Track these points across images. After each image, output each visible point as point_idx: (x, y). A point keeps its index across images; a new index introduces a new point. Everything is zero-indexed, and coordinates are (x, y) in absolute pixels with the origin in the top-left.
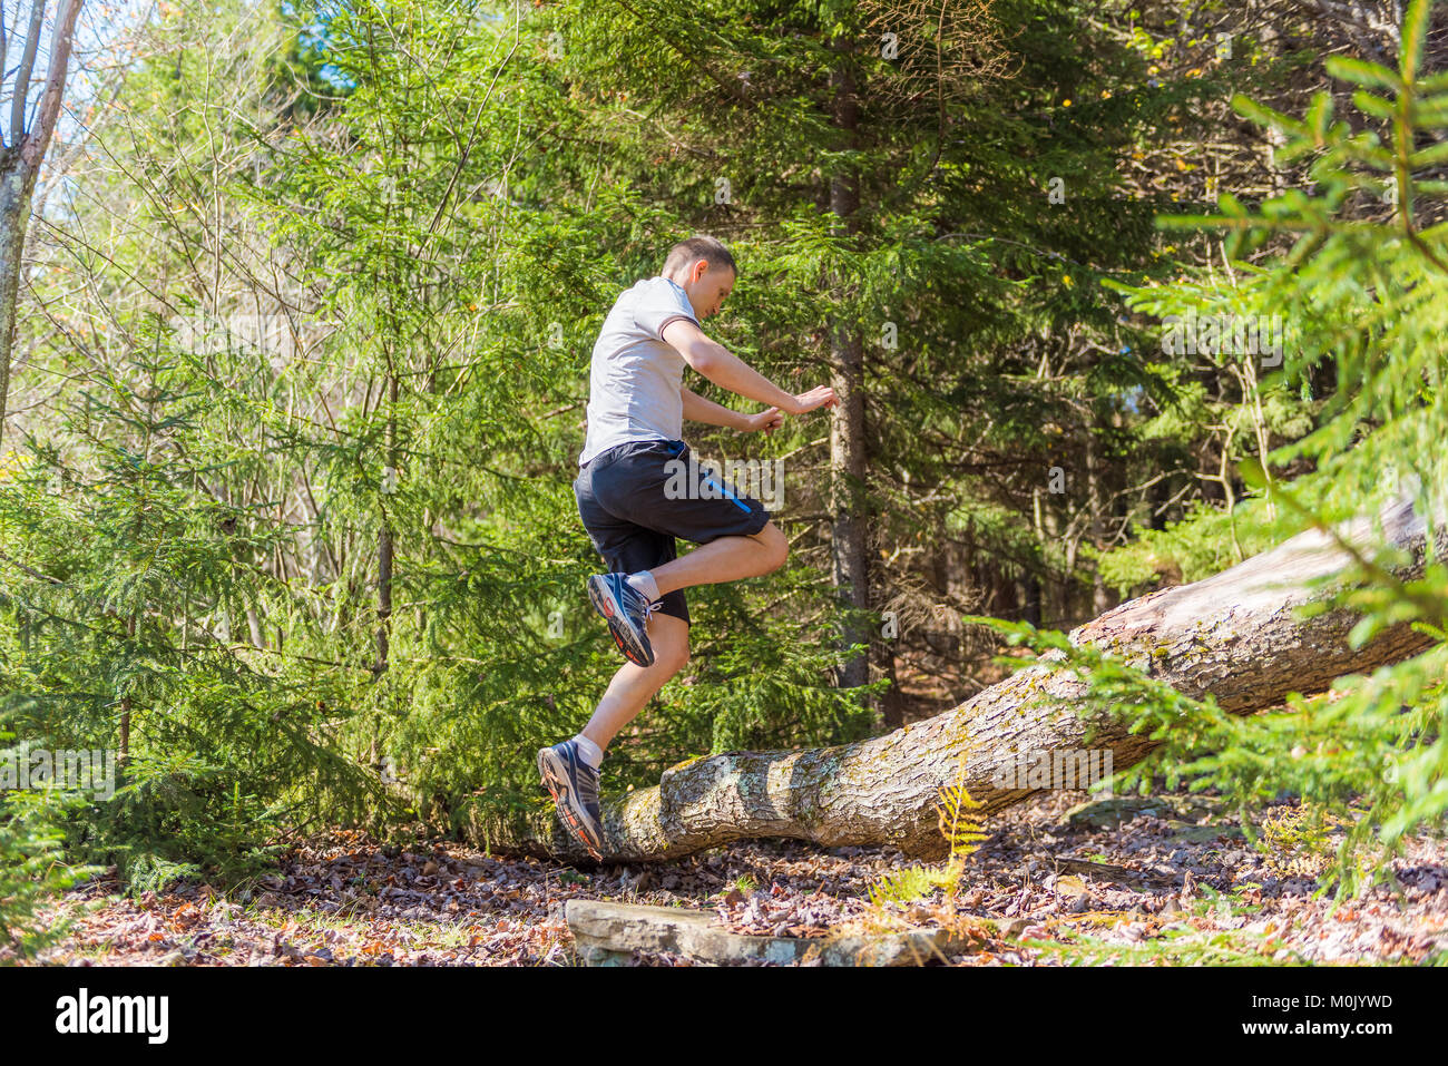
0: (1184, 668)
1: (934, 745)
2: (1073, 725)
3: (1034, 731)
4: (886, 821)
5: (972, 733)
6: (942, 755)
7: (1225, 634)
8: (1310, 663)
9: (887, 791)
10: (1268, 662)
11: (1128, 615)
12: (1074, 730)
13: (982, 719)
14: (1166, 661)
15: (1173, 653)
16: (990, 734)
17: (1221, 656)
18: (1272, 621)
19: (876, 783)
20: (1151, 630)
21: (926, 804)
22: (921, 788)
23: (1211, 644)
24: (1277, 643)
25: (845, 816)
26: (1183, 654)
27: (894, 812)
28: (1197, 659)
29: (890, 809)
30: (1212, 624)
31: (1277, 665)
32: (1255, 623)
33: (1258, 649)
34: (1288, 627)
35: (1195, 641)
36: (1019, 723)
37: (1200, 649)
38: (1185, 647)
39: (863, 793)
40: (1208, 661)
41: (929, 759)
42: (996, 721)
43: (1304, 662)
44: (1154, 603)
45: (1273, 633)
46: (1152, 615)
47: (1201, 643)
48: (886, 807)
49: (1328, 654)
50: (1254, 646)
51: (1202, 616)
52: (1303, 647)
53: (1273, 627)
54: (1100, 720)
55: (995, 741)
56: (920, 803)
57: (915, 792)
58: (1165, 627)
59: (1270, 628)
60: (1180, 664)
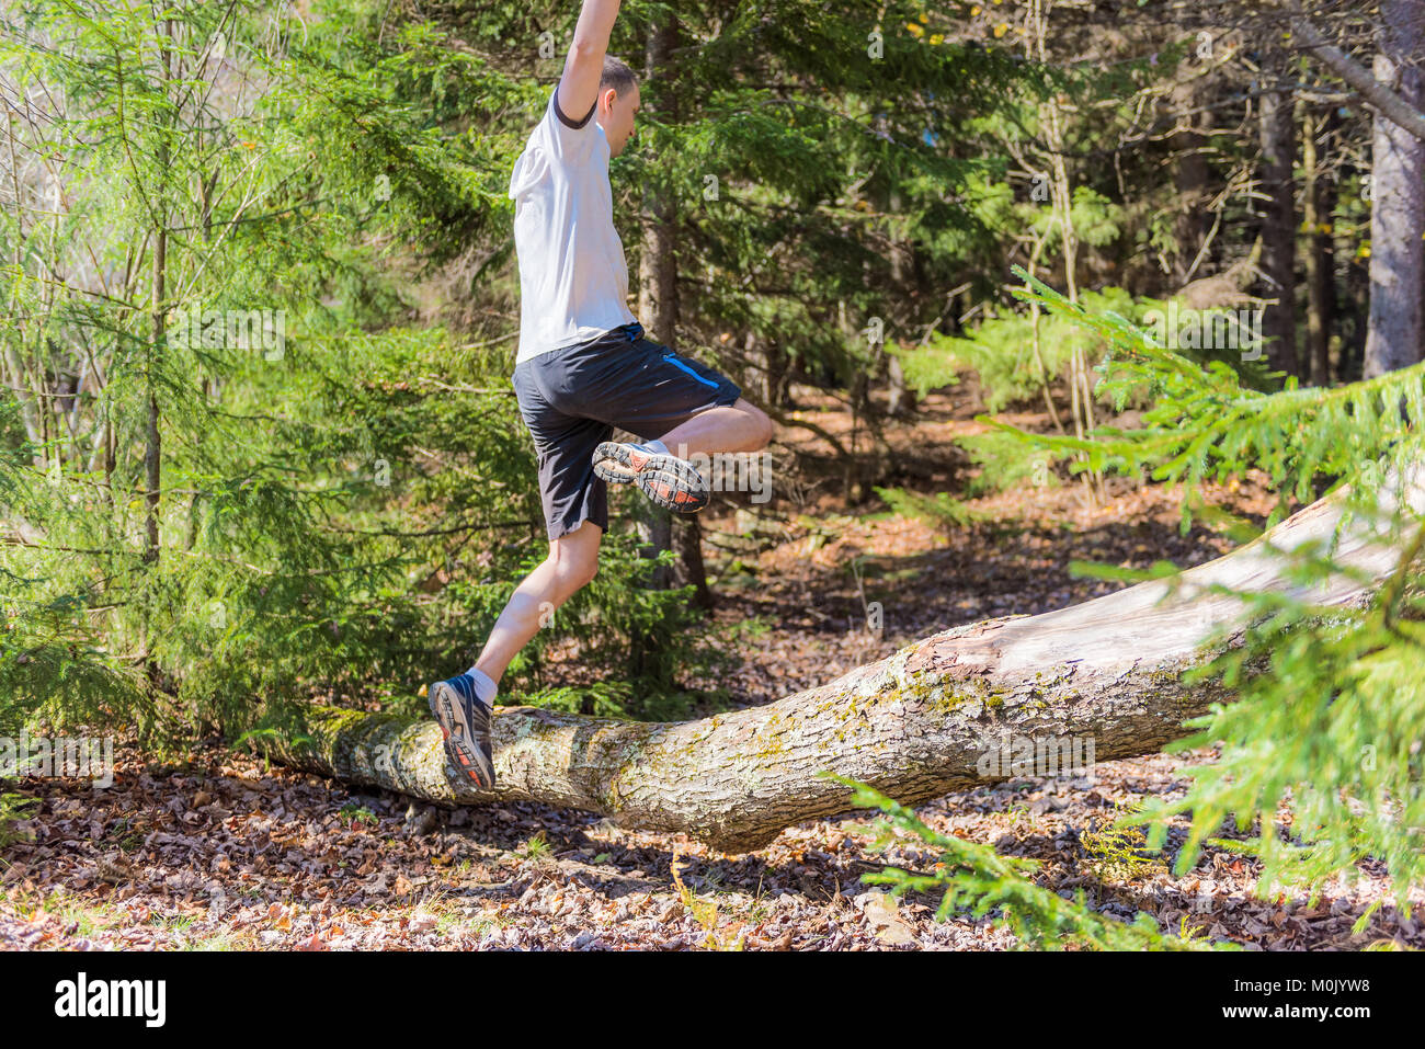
0: (1019, 720)
1: (744, 750)
2: (896, 759)
3: (853, 759)
4: (691, 818)
5: (786, 747)
6: (753, 763)
7: (1065, 691)
8: (1154, 730)
9: (692, 789)
10: (1109, 725)
11: (960, 643)
12: (897, 765)
13: (797, 734)
14: (1001, 711)
15: (1009, 703)
16: (805, 753)
17: (1060, 714)
18: (1117, 685)
19: (680, 779)
20: (986, 672)
21: (733, 809)
22: (729, 793)
23: (1050, 699)
24: (1121, 707)
25: (647, 806)
26: (1019, 705)
27: (699, 811)
28: (1033, 713)
29: (695, 808)
30: (1053, 678)
31: (1119, 728)
32: (1099, 684)
33: (1100, 711)
34: (1134, 692)
35: (1033, 694)
36: (837, 747)
37: (1038, 703)
38: (1022, 699)
39: (666, 787)
40: (1046, 717)
41: (739, 765)
42: (813, 739)
43: (1147, 728)
44: (989, 635)
45: (1117, 697)
46: (986, 651)
47: (1040, 697)
48: (691, 805)
49: (1174, 723)
50: (1096, 707)
51: (1042, 665)
52: (1149, 714)
53: (1118, 690)
54: (925, 760)
55: (811, 761)
56: (728, 807)
57: (723, 795)
58: (1001, 670)
59: (1114, 691)
60: (1015, 716)
